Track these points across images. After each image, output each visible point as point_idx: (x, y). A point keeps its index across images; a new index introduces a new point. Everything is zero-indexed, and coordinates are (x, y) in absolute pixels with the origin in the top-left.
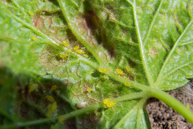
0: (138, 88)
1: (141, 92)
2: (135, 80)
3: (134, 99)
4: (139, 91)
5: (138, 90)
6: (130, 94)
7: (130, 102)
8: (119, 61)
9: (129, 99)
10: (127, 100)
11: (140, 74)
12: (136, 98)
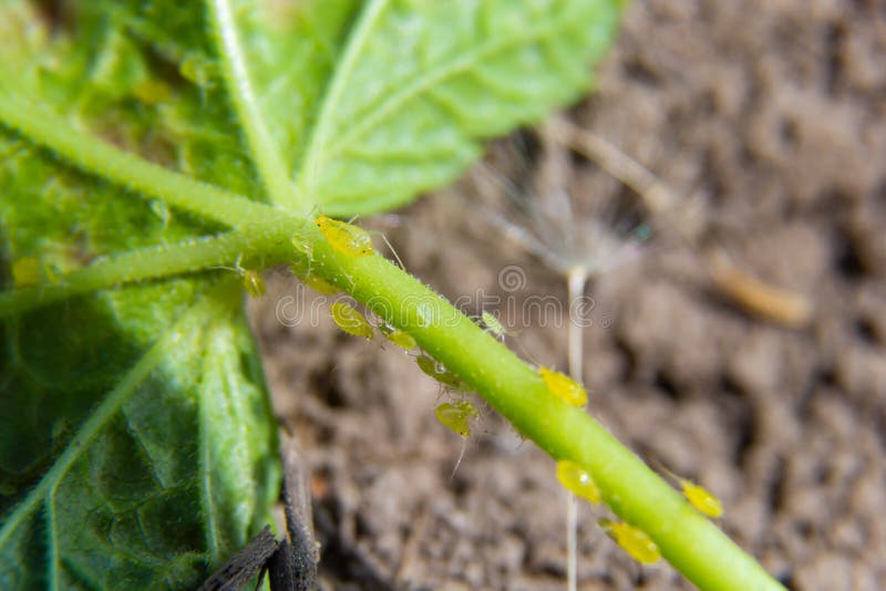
0: (205, 211)
1: (221, 237)
2: (185, 164)
3: (186, 275)
4: (212, 228)
5: (203, 223)
6: (161, 243)
7: (159, 288)
8: (91, 57)
9: (159, 272)
10: (144, 281)
11: (210, 133)
12: (194, 268)
